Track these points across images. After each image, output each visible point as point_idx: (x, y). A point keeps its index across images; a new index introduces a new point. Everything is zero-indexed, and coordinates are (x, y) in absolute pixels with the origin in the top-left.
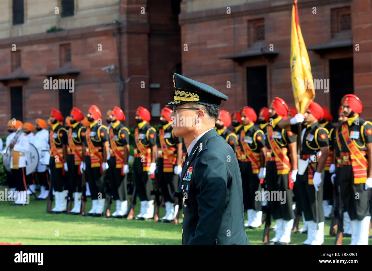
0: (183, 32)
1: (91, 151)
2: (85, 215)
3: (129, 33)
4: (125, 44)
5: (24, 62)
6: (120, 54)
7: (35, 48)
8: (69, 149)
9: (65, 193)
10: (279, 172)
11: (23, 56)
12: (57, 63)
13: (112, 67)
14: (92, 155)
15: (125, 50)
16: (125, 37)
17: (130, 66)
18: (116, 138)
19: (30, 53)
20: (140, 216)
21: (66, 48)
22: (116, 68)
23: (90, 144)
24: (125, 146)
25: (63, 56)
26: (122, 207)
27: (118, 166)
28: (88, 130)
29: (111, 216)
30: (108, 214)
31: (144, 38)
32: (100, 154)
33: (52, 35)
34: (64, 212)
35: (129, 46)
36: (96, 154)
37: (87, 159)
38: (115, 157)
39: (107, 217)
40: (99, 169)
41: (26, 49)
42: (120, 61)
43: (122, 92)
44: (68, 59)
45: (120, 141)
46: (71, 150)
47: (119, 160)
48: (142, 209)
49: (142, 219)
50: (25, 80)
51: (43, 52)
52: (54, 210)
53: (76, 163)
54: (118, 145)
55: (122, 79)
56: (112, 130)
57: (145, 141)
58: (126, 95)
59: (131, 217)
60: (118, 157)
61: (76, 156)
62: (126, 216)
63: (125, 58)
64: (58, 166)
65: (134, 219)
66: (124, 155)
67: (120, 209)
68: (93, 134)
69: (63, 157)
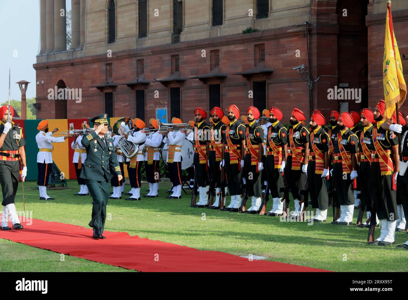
0: (369, 33)
1: (231, 148)
3: (317, 34)
4: (315, 45)
5: (222, 62)
6: (310, 54)
7: (232, 47)
8: (210, 146)
9: (207, 188)
10: (383, 173)
11: (221, 55)
12: (252, 62)
13: (303, 67)
14: (231, 152)
15: (315, 51)
16: (315, 38)
17: (319, 66)
18: (251, 136)
19: (228, 52)
20: (271, 212)
21: (260, 48)
22: (306, 67)
23: (230, 142)
24: (260, 144)
25: (258, 56)
26: (257, 203)
27: (253, 163)
28: (228, 129)
29: (246, 212)
30: (244, 210)
31: (334, 38)
32: (239, 151)
33: (248, 36)
34: (207, 206)
35: (318, 47)
36: (234, 151)
37: (226, 156)
38: (250, 154)
39: (243, 212)
41: (224, 49)
42: (310, 61)
43: (312, 91)
44: (263, 59)
45: (255, 139)
46: (212, 147)
47: (254, 157)
48: (274, 206)
49: (274, 215)
50: (222, 78)
51: (240, 51)
52: (198, 204)
53: (217, 159)
54: (253, 143)
55: (312, 79)
56: (248, 128)
57: (277, 139)
58: (316, 93)
59: (263, 212)
60: (253, 155)
61: (217, 153)
62: (259, 212)
63: (315, 58)
64: (202, 162)
65: (265, 214)
66: (258, 153)
67: (255, 205)
68: (232, 132)
69: (207, 153)
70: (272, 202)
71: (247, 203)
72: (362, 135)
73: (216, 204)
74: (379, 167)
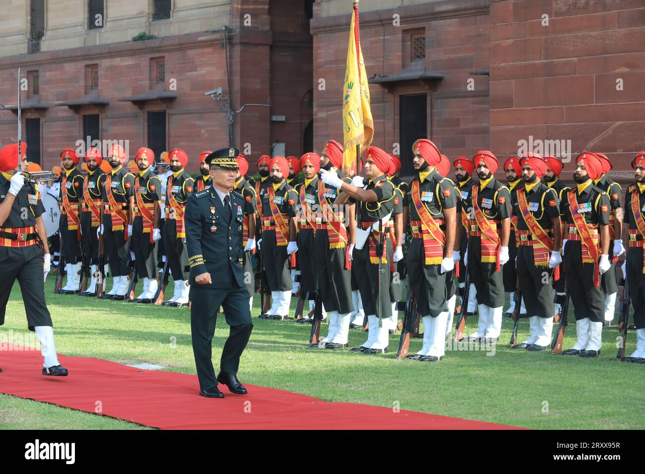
0: (315, 45)
1: (113, 208)
2: (101, 298)
3: (241, 43)
4: (237, 59)
5: (101, 82)
6: (230, 73)
7: (117, 61)
8: (84, 204)
9: (79, 266)
10: (332, 246)
11: (101, 72)
12: (146, 83)
13: (220, 91)
14: (113, 214)
15: (237, 68)
16: (237, 50)
17: (243, 91)
18: (143, 191)
19: (111, 68)
20: (172, 300)
21: (158, 62)
22: (224, 92)
23: (112, 199)
24: (155, 202)
25: (154, 75)
26: (151, 287)
27: (146, 230)
28: (108, 180)
29: (135, 300)
30: (132, 298)
31: (265, 50)
32: (125, 212)
33: (140, 45)
34: (77, 292)
35: (243, 63)
36: (119, 212)
37: (107, 220)
38: (141, 217)
39: (130, 301)
40: (123, 233)
41: (105, 63)
42: (230, 83)
43: (232, 125)
44: (162, 79)
45: (148, 195)
46: (87, 206)
47: (147, 222)
48: (176, 292)
49: (175, 305)
50: (102, 106)
51: (128, 67)
52: (65, 288)
53: (93, 224)
54: (146, 201)
55: (232, 108)
56: (138, 179)
57: (181, 196)
58: (238, 129)
59: (159, 301)
60: (145, 218)
61: (93, 214)
62: (154, 300)
63: (237, 79)
64: (71, 228)
65: (163, 304)
66: (154, 215)
67: (148, 291)
68: (115, 184)
69: (79, 215)
70: (173, 286)
71: (136, 288)
72: (303, 190)
73: (92, 289)
74: (327, 236)
